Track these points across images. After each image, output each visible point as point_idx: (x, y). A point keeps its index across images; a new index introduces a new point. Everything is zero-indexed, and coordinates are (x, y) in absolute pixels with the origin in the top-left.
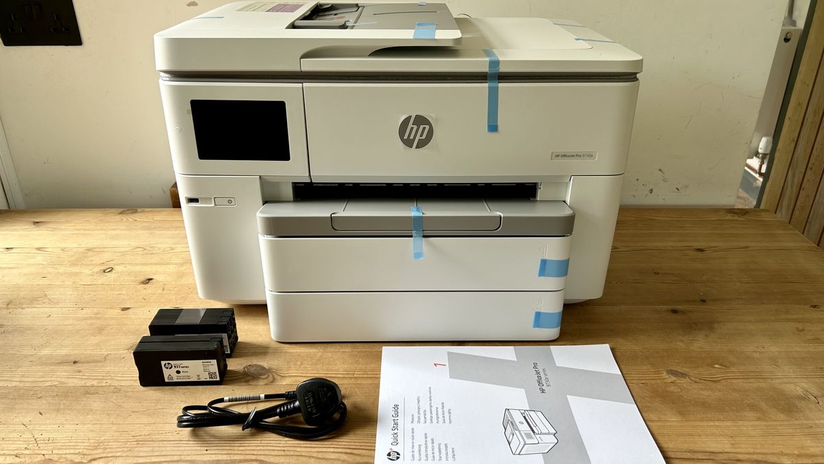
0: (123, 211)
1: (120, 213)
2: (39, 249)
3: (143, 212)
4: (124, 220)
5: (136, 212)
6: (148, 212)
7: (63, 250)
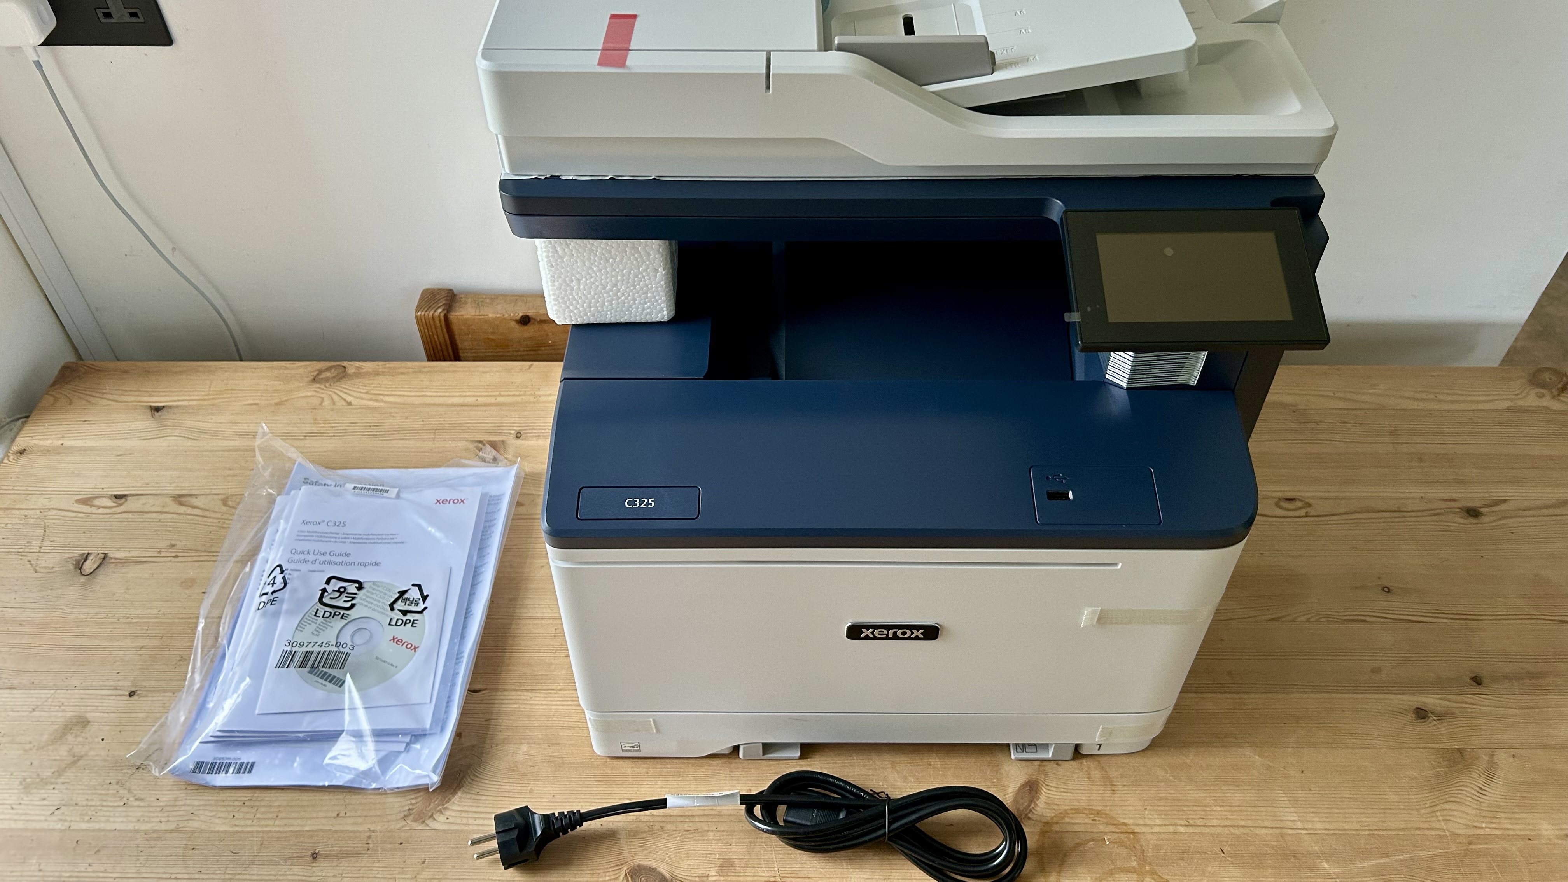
0: (320, 372)
1: (315, 380)
2: (179, 499)
3: (359, 375)
4: (327, 402)
5: (343, 375)
6: (367, 374)
7: (225, 502)
